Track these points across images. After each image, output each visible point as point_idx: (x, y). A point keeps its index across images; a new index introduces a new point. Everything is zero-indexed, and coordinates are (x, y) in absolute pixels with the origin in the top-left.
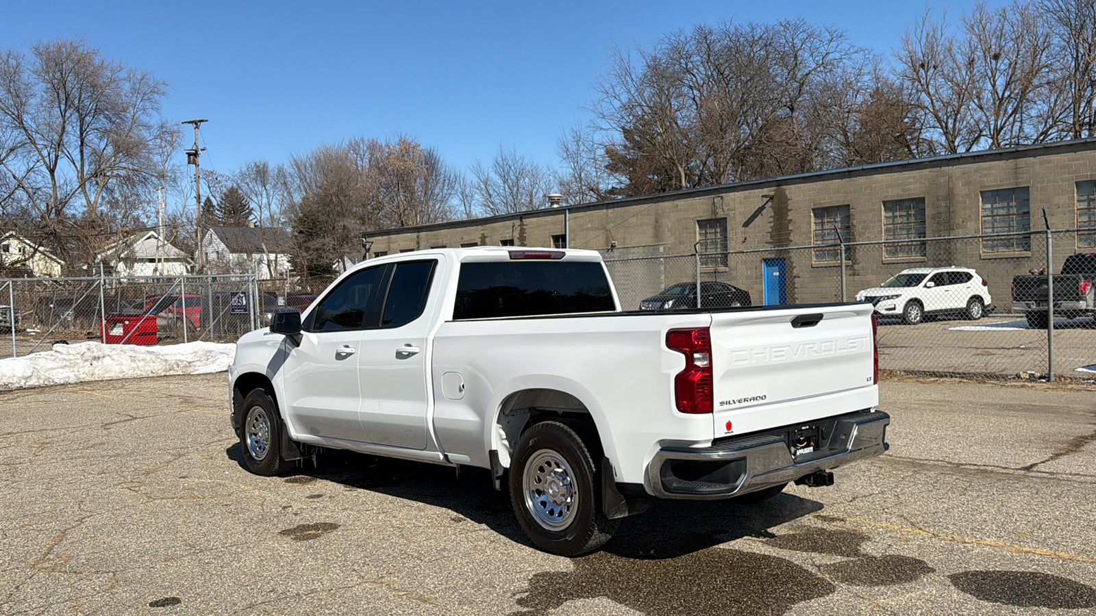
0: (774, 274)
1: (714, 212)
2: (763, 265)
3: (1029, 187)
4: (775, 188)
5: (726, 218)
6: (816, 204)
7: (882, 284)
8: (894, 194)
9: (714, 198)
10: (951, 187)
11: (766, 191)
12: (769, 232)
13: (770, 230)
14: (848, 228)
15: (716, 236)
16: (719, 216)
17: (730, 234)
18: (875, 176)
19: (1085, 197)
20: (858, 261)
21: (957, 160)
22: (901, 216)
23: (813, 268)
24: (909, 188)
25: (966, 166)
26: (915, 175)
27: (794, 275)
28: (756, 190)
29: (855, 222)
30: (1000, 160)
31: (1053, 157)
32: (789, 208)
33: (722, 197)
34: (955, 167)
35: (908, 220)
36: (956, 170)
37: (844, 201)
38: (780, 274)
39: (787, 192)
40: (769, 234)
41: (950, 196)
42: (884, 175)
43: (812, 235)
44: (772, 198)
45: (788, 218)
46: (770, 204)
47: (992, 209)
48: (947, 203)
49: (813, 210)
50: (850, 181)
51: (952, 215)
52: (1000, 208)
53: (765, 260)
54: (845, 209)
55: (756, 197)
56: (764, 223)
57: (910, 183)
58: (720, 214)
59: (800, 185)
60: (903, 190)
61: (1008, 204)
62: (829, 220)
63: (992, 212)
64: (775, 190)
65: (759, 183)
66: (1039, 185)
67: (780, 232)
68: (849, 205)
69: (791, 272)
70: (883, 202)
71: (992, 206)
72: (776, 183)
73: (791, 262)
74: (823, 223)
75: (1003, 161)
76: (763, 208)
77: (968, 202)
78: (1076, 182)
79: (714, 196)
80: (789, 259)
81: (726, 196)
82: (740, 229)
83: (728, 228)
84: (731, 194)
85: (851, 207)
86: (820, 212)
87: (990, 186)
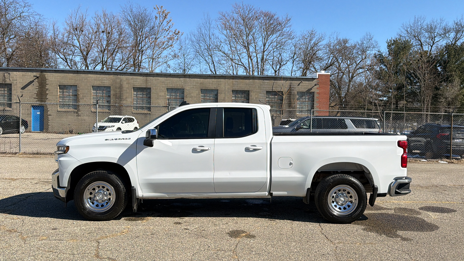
0: (38, 113)
1: (4, 80)
2: (32, 108)
3: (151, 88)
4: (40, 73)
5: (11, 84)
6: (61, 83)
7: (102, 121)
8: (97, 83)
9: (4, 73)
10: (121, 84)
11: (35, 74)
12: (36, 93)
13: (36, 92)
14: (76, 95)
15: (4, 92)
16: (7, 82)
17: (13, 92)
18: (89, 75)
19: (169, 94)
20: (80, 110)
21: (124, 74)
22: (100, 93)
23: (58, 111)
24: (104, 82)
25: (128, 76)
26: (107, 77)
27: (48, 114)
28: (29, 73)
29: (79, 93)
30: (141, 76)
31: (159, 78)
32: (47, 83)
33: (9, 74)
34: (123, 76)
35: (103, 95)
36: (124, 77)
37: (74, 83)
38: (40, 113)
39: (46, 76)
40: (36, 94)
41: (121, 87)
42: (93, 75)
43: (58, 97)
44: (38, 77)
45: (46, 88)
46: (36, 80)
47: (137, 94)
48: (119, 90)
49: (59, 85)
50: (77, 75)
51: (122, 95)
52: (140, 94)
53: (33, 106)
54: (75, 87)
55: (30, 76)
56: (33, 89)
57: (105, 80)
58: (8, 82)
59: (53, 73)
60: (101, 82)
61: (143, 93)
62: (66, 91)
63: (137, 96)
64: (39, 74)
65: (31, 70)
66: (154, 88)
67: (42, 94)
68: (77, 86)
69: (47, 112)
70: (92, 86)
71: (137, 93)
72: (40, 71)
73: (47, 108)
74: (63, 92)
75: (142, 77)
76: (32, 82)
77: (128, 90)
78: (167, 88)
79: (4, 72)
80: (46, 107)
81: (12, 73)
82: (19, 90)
83: (13, 89)
84: (15, 73)
85: (77, 87)
86: (62, 87)
87: (137, 86)
